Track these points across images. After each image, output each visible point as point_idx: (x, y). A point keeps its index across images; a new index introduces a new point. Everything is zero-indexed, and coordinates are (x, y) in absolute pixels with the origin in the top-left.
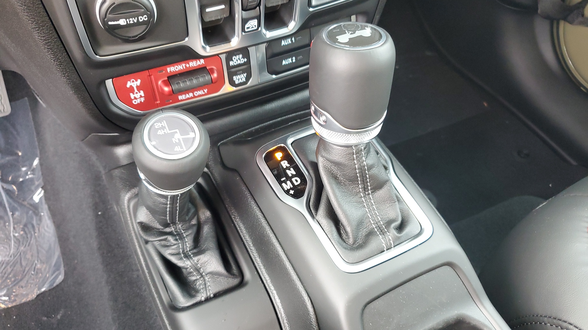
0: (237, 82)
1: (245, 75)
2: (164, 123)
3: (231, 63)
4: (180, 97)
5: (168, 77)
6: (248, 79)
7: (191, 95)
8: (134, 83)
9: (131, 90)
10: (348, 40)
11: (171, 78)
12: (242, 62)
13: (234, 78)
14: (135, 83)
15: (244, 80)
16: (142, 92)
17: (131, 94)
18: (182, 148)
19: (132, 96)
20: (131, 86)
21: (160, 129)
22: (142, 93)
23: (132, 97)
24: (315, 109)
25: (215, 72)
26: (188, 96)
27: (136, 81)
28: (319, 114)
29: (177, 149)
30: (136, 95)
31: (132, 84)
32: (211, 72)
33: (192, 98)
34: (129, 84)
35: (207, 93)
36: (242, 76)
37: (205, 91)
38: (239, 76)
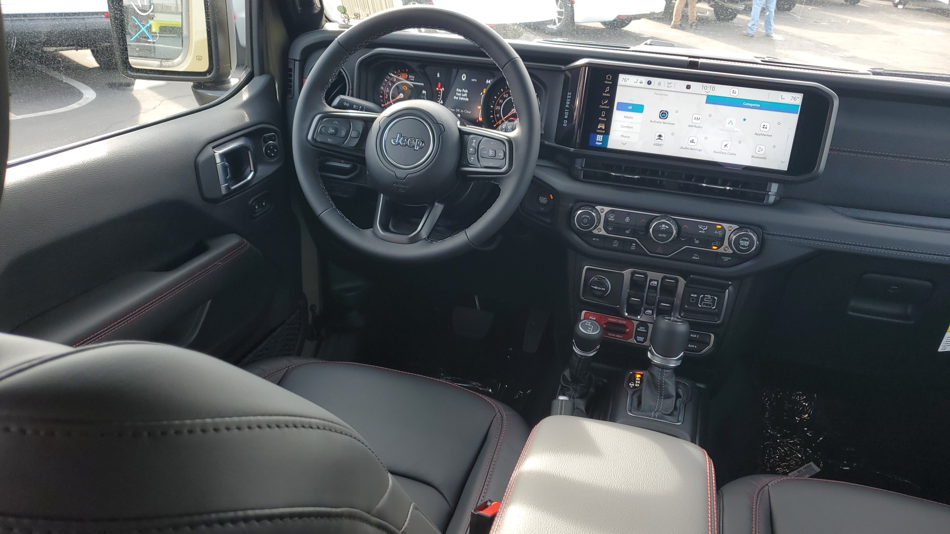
3: (638, 329)
4: (609, 334)
6: (644, 341)
26: (613, 335)
27: (594, 317)
31: (592, 318)
35: (621, 339)
36: (642, 338)
37: (622, 337)
38: (640, 338)
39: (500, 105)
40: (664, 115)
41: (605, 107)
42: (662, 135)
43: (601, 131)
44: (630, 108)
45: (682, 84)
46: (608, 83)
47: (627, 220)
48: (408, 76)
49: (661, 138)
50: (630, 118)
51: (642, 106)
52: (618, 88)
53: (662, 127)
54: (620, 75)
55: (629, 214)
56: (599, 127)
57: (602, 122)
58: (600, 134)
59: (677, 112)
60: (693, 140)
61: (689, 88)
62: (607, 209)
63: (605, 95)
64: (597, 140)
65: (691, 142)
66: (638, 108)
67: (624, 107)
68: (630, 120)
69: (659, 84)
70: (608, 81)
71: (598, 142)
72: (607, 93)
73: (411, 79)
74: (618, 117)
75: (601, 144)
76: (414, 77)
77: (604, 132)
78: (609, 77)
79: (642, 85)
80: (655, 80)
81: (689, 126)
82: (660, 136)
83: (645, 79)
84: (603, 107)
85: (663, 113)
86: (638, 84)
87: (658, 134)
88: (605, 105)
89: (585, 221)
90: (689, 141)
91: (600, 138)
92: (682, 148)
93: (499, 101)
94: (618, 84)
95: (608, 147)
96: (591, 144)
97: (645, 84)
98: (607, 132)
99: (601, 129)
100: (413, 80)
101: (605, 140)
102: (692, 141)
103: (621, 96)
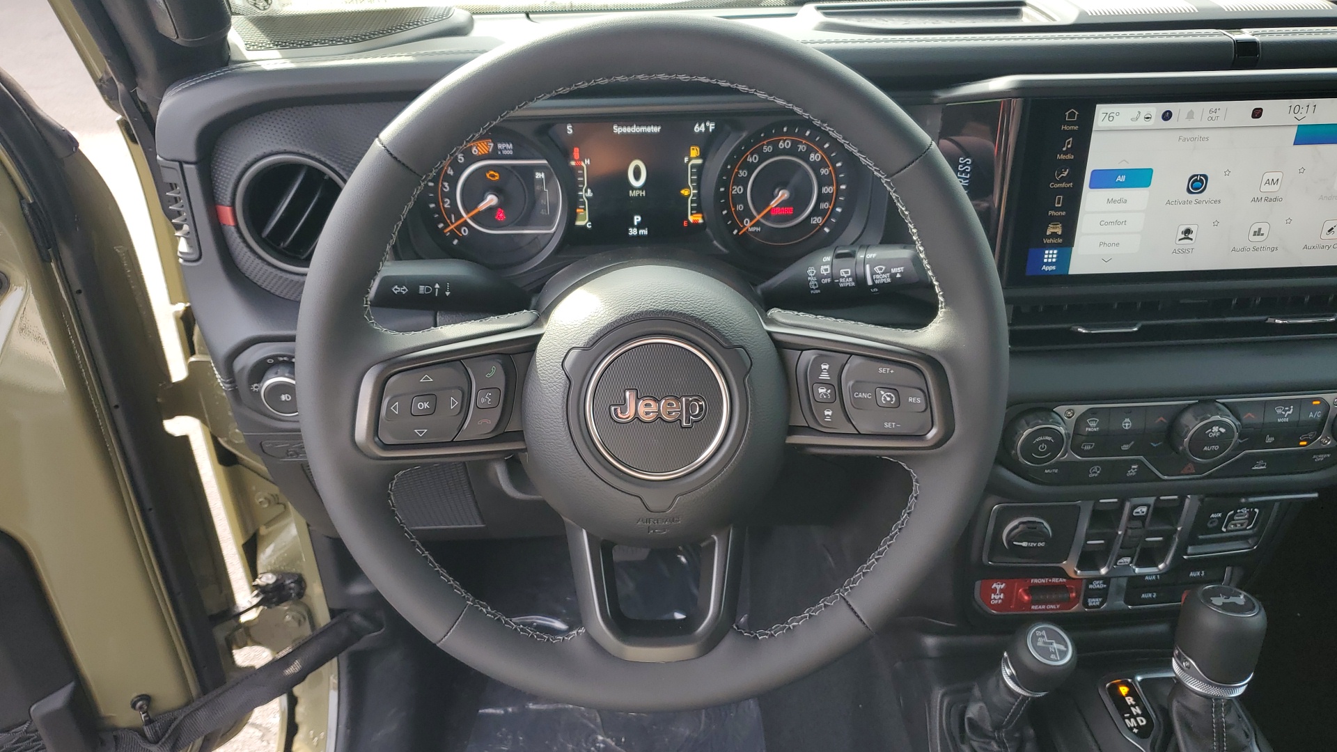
0: (1090, 604)
1: (1100, 600)
2: (1044, 633)
3: (1091, 586)
4: (1033, 607)
5: (1030, 587)
6: (1102, 603)
7: (1044, 607)
8: (998, 586)
9: (994, 591)
10: (1221, 604)
11: (1032, 590)
12: (1101, 587)
13: (1089, 600)
14: (1000, 586)
15: (1098, 604)
16: (1002, 594)
17: (993, 595)
18: (1057, 657)
19: (993, 596)
20: (995, 588)
21: (1040, 637)
22: (1002, 596)
23: (992, 598)
24: (1179, 653)
25: (1074, 591)
26: (1040, 607)
27: (1002, 584)
28: (1182, 659)
29: (1053, 656)
30: (996, 596)
31: (997, 586)
32: (1069, 591)
33: (1043, 610)
34: (994, 585)
35: (1059, 609)
36: (1097, 600)
37: (1058, 606)
38: (1094, 600)
39: (744, 182)
40: (1197, 184)
41: (1063, 185)
42: (1193, 228)
43: (1055, 241)
44: (1121, 179)
45: (1241, 109)
46: (1070, 128)
47: (1127, 424)
48: (496, 146)
49: (1190, 236)
50: (1120, 201)
51: (1149, 172)
52: (1094, 136)
53: (1195, 212)
54: (1097, 106)
55: (1129, 411)
56: (1048, 233)
57: (1054, 220)
58: (1052, 246)
59: (1227, 173)
60: (1260, 229)
61: (1259, 116)
62: (1081, 409)
63: (1063, 157)
64: (1045, 260)
65: (1254, 235)
66: (1139, 178)
67: (1106, 179)
68: (1121, 206)
69: (1190, 115)
70: (1069, 123)
71: (1048, 264)
72: (1065, 153)
73: (505, 152)
74: (1093, 201)
75: (1054, 268)
76: (511, 146)
77: (1060, 241)
78: (1072, 115)
79: (1150, 123)
80: (1179, 109)
81: (1254, 200)
82: (1188, 231)
83: (1156, 109)
84: (1058, 186)
85: (1196, 180)
86: (1141, 122)
87: (1183, 228)
88: (1063, 180)
89: (1043, 448)
90: (1252, 233)
91: (1050, 255)
92: (1234, 249)
93: (738, 173)
94: (1094, 128)
95: (1071, 272)
96: (1029, 272)
97: (1157, 120)
98: (1067, 239)
99: (1054, 235)
100: (511, 152)
101: (1064, 259)
102: (1258, 233)
103: (1099, 157)
